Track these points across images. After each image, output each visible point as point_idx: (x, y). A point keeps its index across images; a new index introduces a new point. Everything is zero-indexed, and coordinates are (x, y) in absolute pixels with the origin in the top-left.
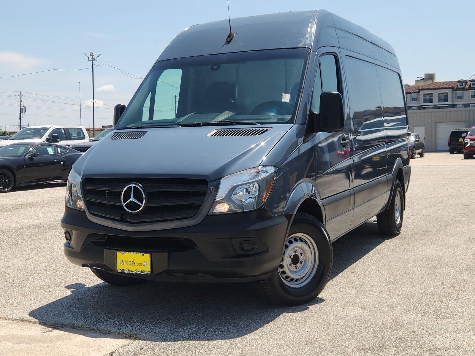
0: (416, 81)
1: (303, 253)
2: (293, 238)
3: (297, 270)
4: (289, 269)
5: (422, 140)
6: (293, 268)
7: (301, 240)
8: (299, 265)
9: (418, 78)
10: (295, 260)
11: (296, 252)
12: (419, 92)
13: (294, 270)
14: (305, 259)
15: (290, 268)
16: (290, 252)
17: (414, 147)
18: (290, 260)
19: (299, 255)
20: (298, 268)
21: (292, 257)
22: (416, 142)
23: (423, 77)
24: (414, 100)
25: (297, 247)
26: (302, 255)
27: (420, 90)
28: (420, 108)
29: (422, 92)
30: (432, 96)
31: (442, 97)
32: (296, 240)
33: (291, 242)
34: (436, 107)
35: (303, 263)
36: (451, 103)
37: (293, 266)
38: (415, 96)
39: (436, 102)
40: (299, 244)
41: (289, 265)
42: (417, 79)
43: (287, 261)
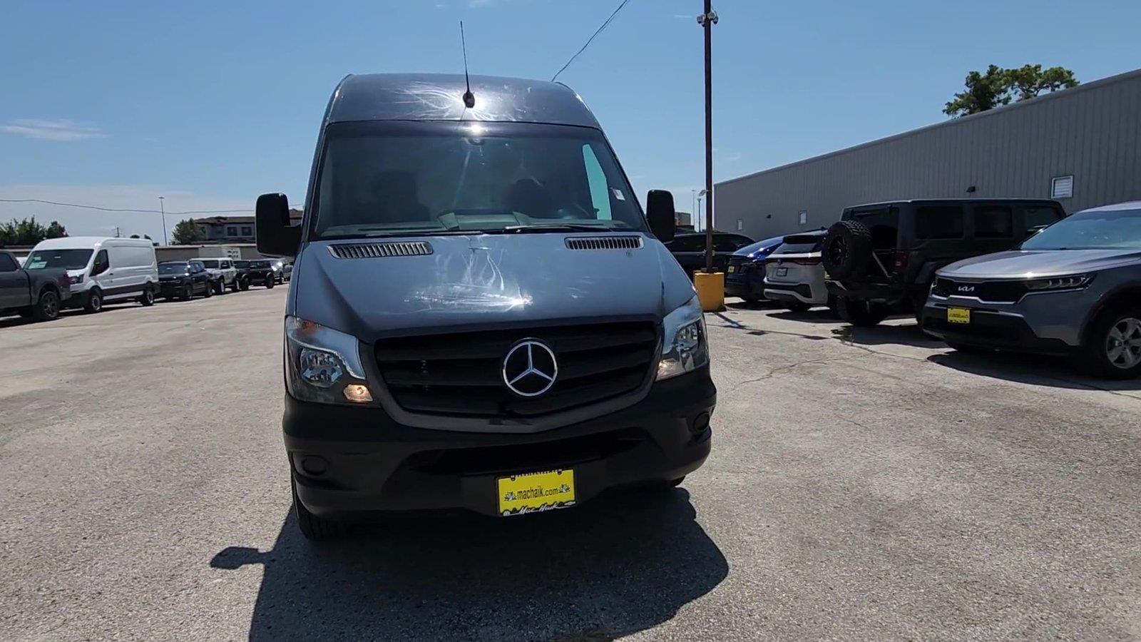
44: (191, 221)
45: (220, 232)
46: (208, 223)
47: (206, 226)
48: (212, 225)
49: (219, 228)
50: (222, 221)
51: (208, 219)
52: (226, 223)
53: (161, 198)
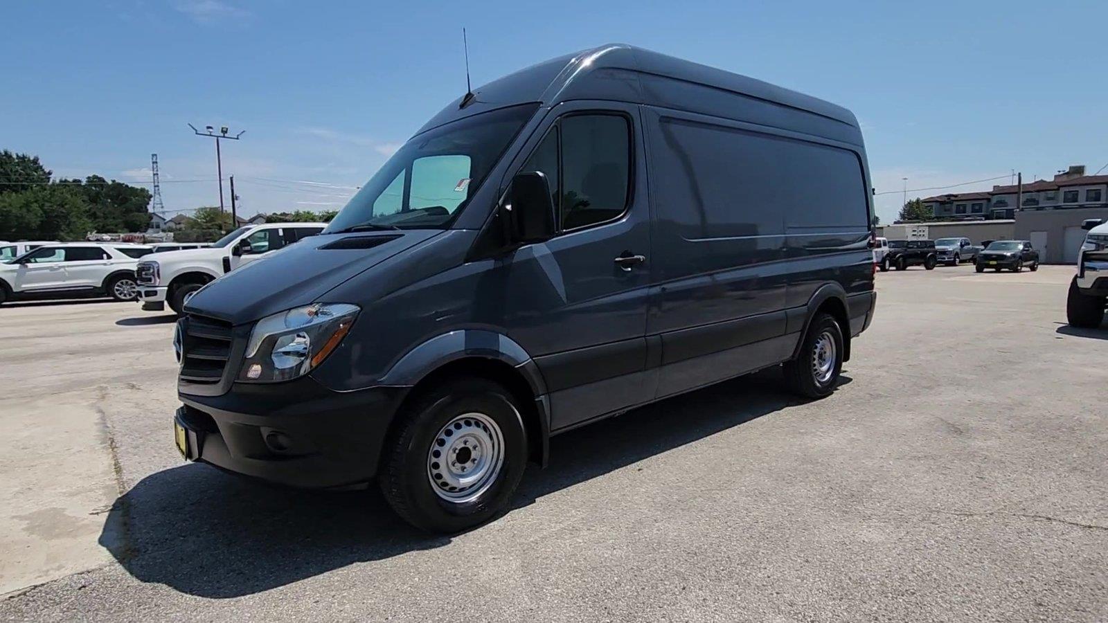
0: (1056, 176)
1: (478, 445)
2: (464, 420)
3: (464, 473)
4: (450, 471)
5: (1034, 248)
6: (457, 469)
7: (478, 424)
8: (468, 464)
9: (1059, 172)
10: (464, 455)
11: (465, 442)
12: (1058, 189)
13: (459, 472)
14: (481, 456)
15: (453, 469)
16: (455, 442)
17: (1020, 258)
18: (455, 456)
19: (471, 448)
20: (465, 470)
21: (457, 451)
22: (1025, 252)
23: (1067, 170)
24: (1049, 199)
25: (469, 435)
26: (477, 448)
27: (1059, 187)
28: (1056, 208)
29: (1063, 190)
30: (1077, 195)
31: (1093, 195)
32: (468, 423)
33: (458, 427)
34: (1081, 207)
35: (476, 462)
36: (1104, 202)
37: (458, 465)
38: (1050, 194)
39: (1082, 200)
40: (473, 430)
41: (450, 464)
42: (1057, 173)
43: (447, 455)
44: (918, 200)
45: (949, 210)
46: (937, 201)
47: (934, 204)
48: (942, 203)
49: (947, 206)
50: (953, 198)
51: (938, 197)
52: (955, 201)
53: (905, 179)
